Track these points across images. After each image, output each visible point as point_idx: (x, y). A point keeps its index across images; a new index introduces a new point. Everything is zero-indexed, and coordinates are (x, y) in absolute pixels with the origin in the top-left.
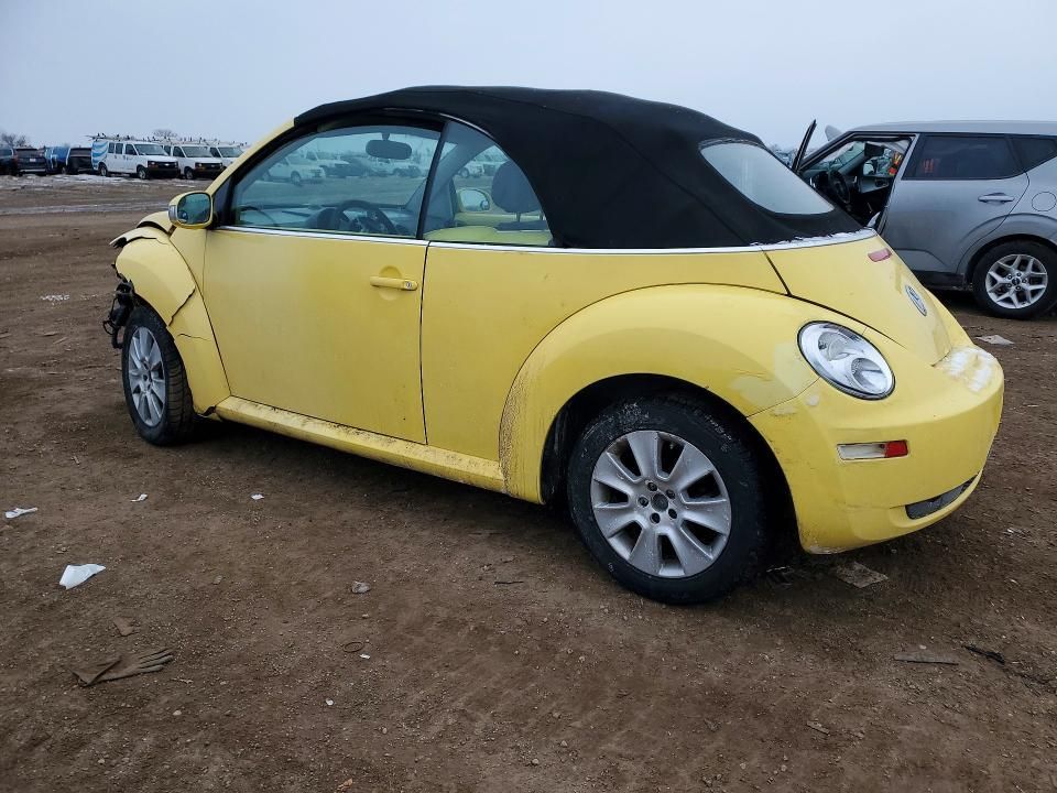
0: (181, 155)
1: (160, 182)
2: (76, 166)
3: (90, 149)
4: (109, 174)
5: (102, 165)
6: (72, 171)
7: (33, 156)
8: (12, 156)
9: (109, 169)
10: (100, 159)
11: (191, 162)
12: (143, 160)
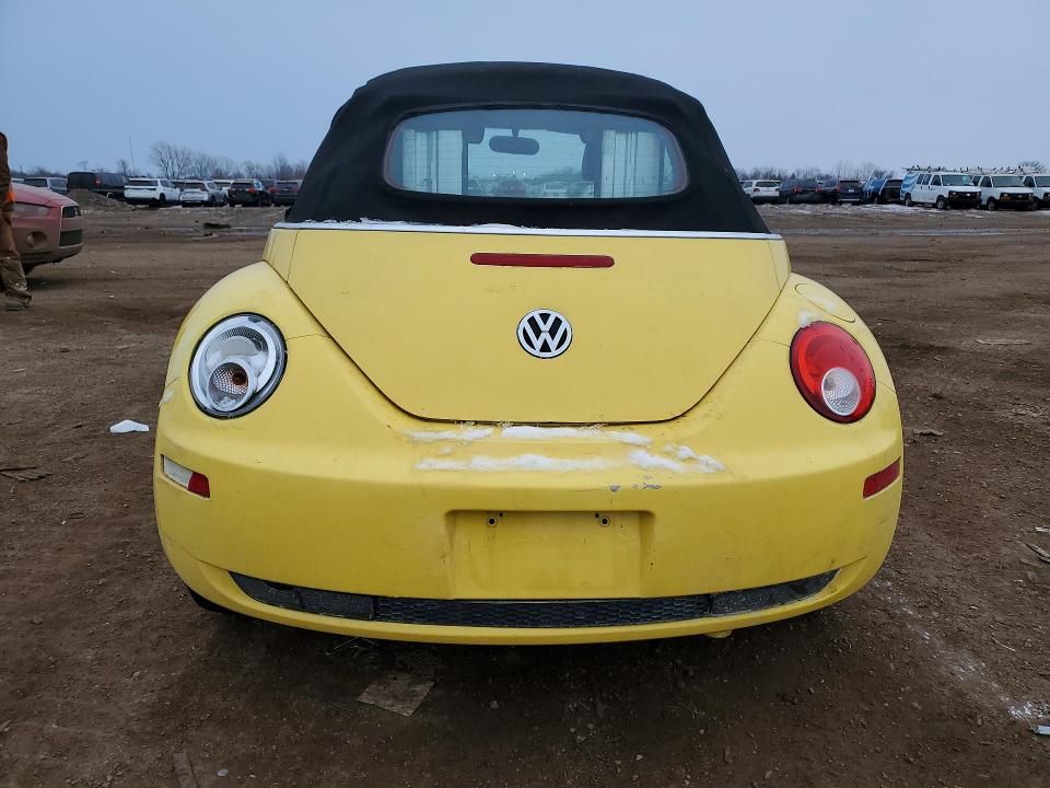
0: (989, 185)
1: (957, 213)
2: (887, 196)
3: (901, 181)
4: (913, 204)
5: (908, 195)
6: (883, 201)
7: (852, 187)
8: (836, 187)
9: (914, 199)
10: (907, 190)
11: (996, 192)
12: (944, 190)
